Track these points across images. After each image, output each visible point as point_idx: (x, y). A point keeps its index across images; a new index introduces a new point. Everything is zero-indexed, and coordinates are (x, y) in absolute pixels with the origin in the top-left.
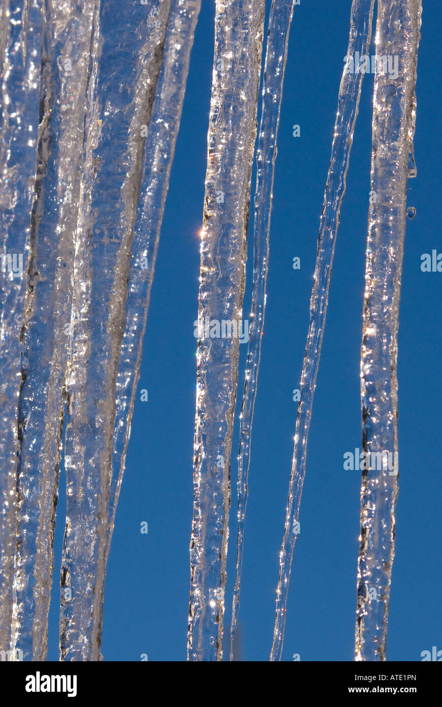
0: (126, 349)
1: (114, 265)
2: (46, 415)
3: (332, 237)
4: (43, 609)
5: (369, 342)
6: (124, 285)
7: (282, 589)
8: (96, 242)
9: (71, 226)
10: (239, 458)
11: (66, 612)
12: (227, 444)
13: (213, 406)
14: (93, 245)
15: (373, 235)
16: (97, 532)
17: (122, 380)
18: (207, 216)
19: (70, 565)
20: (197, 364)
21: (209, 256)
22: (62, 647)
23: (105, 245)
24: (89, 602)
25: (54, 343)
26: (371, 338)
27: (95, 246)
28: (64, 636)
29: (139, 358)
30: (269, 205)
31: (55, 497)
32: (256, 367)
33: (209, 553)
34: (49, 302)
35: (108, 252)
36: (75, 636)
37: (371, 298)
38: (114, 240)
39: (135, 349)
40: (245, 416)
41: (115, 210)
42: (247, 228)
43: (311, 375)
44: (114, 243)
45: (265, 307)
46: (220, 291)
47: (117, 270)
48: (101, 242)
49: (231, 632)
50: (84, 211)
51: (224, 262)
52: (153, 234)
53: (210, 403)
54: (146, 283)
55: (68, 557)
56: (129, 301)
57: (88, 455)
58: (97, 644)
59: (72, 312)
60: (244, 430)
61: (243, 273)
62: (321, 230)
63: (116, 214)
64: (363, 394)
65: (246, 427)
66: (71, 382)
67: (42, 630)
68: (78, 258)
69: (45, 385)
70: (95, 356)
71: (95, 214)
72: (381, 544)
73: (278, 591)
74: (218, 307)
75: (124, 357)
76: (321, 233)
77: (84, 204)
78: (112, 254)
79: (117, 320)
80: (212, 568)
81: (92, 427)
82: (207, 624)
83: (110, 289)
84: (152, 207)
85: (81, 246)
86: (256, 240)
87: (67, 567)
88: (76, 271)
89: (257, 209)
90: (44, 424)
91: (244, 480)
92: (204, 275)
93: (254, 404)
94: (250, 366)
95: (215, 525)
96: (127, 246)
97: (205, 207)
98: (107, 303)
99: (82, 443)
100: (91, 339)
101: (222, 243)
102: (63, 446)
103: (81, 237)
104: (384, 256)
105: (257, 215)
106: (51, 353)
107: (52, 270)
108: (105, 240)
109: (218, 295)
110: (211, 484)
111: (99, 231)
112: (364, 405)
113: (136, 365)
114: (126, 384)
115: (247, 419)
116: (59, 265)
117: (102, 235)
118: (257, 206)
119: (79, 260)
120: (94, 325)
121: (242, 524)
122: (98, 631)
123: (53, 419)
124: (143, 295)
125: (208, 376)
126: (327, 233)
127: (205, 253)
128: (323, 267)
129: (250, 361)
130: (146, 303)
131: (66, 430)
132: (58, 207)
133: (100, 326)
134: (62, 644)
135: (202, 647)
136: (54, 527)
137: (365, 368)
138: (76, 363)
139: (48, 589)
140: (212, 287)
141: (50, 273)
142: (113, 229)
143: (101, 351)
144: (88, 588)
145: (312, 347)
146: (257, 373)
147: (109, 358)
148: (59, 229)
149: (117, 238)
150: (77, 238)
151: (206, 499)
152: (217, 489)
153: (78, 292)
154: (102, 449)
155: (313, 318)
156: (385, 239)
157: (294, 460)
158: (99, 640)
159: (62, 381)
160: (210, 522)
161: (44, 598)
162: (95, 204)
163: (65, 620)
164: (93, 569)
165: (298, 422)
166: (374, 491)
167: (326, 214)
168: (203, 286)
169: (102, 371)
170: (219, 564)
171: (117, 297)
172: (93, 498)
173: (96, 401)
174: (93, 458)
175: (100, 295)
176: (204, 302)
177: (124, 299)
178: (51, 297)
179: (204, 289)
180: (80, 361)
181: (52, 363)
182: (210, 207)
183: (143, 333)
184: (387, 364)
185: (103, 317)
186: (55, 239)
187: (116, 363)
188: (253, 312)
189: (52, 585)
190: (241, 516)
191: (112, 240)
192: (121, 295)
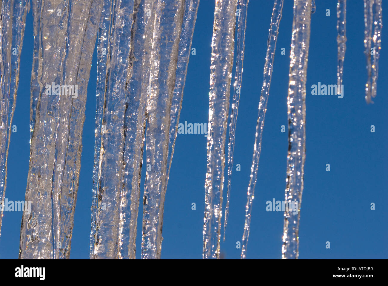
0: (175, 94)
1: (171, 53)
2: (137, 124)
3: (275, 39)
4: (135, 215)
5: (292, 87)
6: (175, 62)
7: (249, 206)
8: (162, 42)
9: (150, 36)
10: (229, 144)
11: (146, 216)
12: (223, 137)
13: (217, 119)
14: (160, 44)
15: (295, 37)
16: (161, 179)
17: (174, 109)
18: (215, 30)
19: (148, 195)
20: (209, 100)
21: (216, 48)
22: (144, 234)
23: (166, 44)
24: (157, 212)
25: (141, 90)
26: (293, 86)
27: (162, 44)
28: (144, 228)
29: (182, 99)
30: (245, 26)
31: (141, 163)
32: (238, 102)
33: (214, 189)
34: (139, 71)
35: (168, 47)
36: (150, 228)
37: (294, 67)
38: (171, 41)
39: (180, 94)
40: (232, 125)
41: (171, 27)
42: (234, 35)
43: (264, 105)
44: (171, 42)
45: (242, 74)
46: (221, 65)
47: (172, 55)
48: (164, 42)
49: (224, 227)
50: (157, 28)
51: (223, 51)
52: (189, 40)
53: (216, 117)
54: (185, 63)
55: (147, 191)
56: (177, 72)
57: (157, 142)
58: (160, 232)
59: (150, 75)
60: (232, 132)
61: (232, 56)
62: (270, 36)
63: (172, 29)
64: (289, 113)
65: (233, 130)
66: (149, 108)
67: (134, 226)
68: (153, 50)
69: (137, 110)
70: (161, 96)
71: (162, 29)
72: (297, 183)
73: (247, 207)
74: (220, 72)
75: (175, 98)
76: (270, 37)
77: (157, 24)
78: (169, 48)
79: (172, 79)
80: (216, 195)
81: (159, 130)
82: (213, 222)
83: (168, 65)
84: (189, 27)
85: (155, 44)
86: (238, 42)
87: (146, 196)
88: (152, 56)
89: (239, 28)
90: (136, 129)
91: (231, 155)
92: (213, 57)
93: (236, 120)
94: (235, 102)
95: (218, 175)
96: (177, 44)
97: (214, 25)
98: (167, 71)
99: (155, 137)
100: (159, 88)
101: (222, 42)
102: (145, 139)
103: (155, 40)
104: (300, 47)
105: (239, 31)
106: (140, 95)
107: (141, 56)
108: (167, 41)
109: (220, 66)
110: (215, 156)
111: (164, 37)
112: (289, 118)
113: (180, 102)
114: (175, 111)
115: (233, 126)
116: (144, 53)
117: (165, 39)
118: (239, 26)
119: (154, 51)
120: (161, 81)
121: (230, 176)
122: (161, 226)
123: (140, 126)
124: (184, 69)
125: (215, 105)
126: (273, 38)
127: (214, 47)
128: (270, 54)
129: (235, 99)
130: (185, 73)
131: (147, 131)
132: (144, 26)
133: (163, 82)
134: (144, 232)
135: (211, 233)
136: (140, 177)
137: (290, 100)
138: (151, 99)
139: (137, 206)
140: (217, 63)
141: (140, 57)
142: (170, 36)
143: (164, 94)
144: (157, 205)
145: (264, 92)
146: (238, 104)
147: (168, 97)
148: (144, 37)
149: (173, 40)
150: (153, 40)
151: (213, 163)
152: (219, 158)
153: (153, 66)
154: (164, 140)
155: (265, 78)
156: (300, 39)
157: (255, 145)
158: (161, 230)
159: (145, 109)
160: (215, 174)
161: (135, 211)
162: (161, 24)
163: (145, 220)
164: (159, 197)
165: (257, 127)
166: (294, 158)
167: (272, 28)
168: (213, 62)
169: (164, 103)
170: (219, 194)
171: (172, 68)
172: (159, 163)
173: (161, 117)
174: (159, 144)
175: (164, 67)
176: (214, 70)
177: (175, 69)
178: (140, 69)
179: (213, 64)
180: (154, 99)
181: (140, 100)
182: (217, 25)
183: (184, 87)
184: (301, 98)
185: (165, 78)
186: (143, 41)
187: (171, 99)
188: (237, 76)
189: (139, 205)
190: (230, 173)
191: (169, 41)
192: (174, 68)
